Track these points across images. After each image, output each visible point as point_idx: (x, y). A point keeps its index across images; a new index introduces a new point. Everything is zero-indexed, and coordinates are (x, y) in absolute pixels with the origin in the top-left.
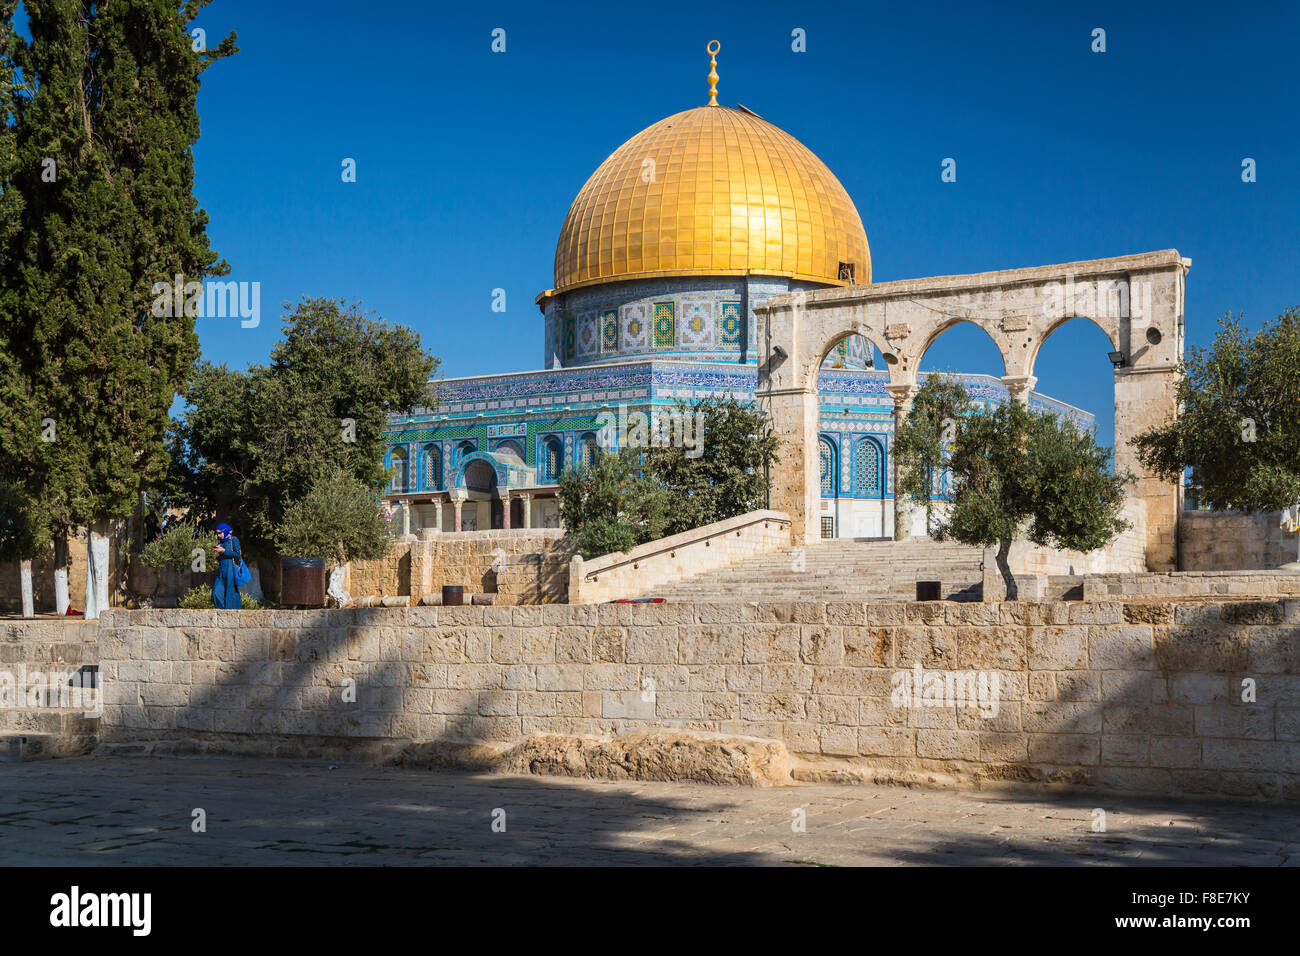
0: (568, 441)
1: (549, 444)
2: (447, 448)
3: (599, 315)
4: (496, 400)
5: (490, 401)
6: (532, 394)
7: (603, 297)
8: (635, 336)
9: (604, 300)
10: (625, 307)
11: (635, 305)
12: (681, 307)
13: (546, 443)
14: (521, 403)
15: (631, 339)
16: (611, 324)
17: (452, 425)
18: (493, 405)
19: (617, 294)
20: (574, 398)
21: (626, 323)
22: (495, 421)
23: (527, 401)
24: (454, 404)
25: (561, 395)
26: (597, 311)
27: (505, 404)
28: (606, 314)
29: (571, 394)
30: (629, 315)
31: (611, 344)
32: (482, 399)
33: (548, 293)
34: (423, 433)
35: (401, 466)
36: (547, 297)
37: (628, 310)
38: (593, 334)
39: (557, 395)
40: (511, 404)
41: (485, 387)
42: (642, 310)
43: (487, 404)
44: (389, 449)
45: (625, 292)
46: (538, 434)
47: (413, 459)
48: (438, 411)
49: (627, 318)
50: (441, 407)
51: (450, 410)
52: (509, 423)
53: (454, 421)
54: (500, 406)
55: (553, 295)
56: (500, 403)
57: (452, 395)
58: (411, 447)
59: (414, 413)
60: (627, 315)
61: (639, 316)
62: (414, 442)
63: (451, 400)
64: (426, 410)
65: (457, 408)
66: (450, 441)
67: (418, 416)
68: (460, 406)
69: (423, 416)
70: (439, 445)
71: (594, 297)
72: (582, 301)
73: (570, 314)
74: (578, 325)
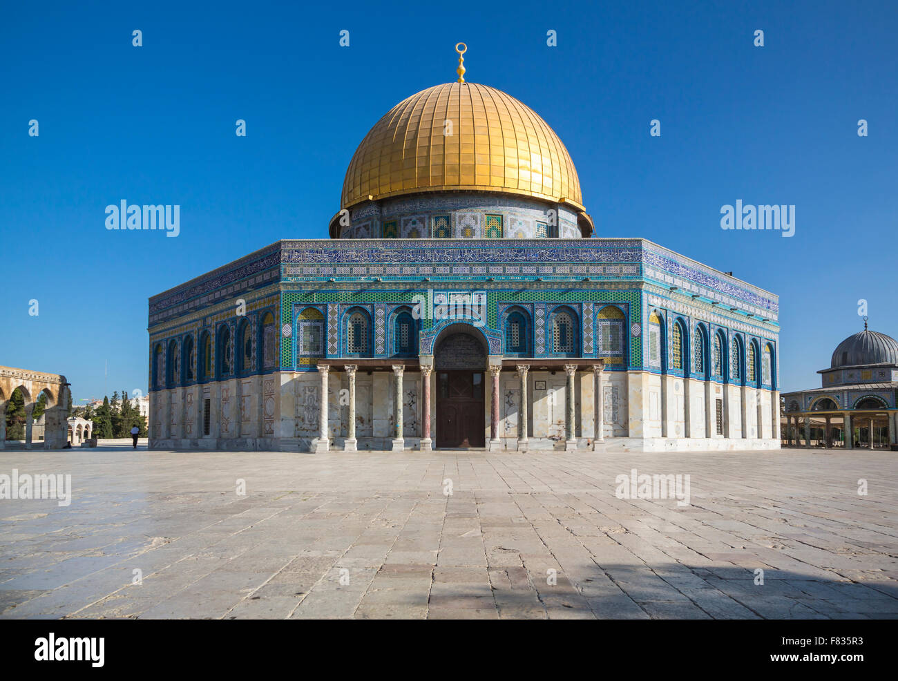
0: (539, 313)
1: (510, 316)
2: (380, 312)
3: (429, 219)
4: (448, 265)
5: (438, 265)
6: (494, 262)
7: (435, 204)
9: (435, 207)
10: (458, 214)
11: (468, 213)
12: (508, 220)
13: (508, 315)
14: (479, 270)
16: (442, 228)
17: (387, 287)
18: (442, 270)
19: (449, 203)
20: (548, 269)
21: (459, 228)
22: (446, 286)
23: (488, 269)
24: (391, 265)
25: (531, 265)
26: (427, 216)
27: (457, 270)
28: (437, 219)
29: (544, 265)
32: (428, 263)
33: (371, 197)
34: (346, 294)
36: (369, 200)
37: (461, 217)
38: (422, 235)
39: (525, 265)
40: (467, 270)
41: (432, 250)
42: (475, 218)
43: (434, 269)
44: (297, 310)
45: (458, 202)
46: (500, 304)
47: (333, 322)
48: (368, 272)
49: (460, 223)
50: (373, 268)
51: (385, 272)
52: (464, 290)
53: (390, 283)
54: (451, 271)
55: (375, 199)
56: (451, 269)
57: (387, 256)
58: (330, 308)
59: (335, 272)
60: (460, 221)
61: (472, 223)
62: (334, 303)
63: (386, 261)
64: (351, 269)
65: (395, 270)
66: (384, 306)
67: (341, 275)
68: (398, 269)
69: (348, 275)
70: (368, 308)
71: (424, 204)
72: (408, 207)
73: (390, 218)
74: (402, 227)
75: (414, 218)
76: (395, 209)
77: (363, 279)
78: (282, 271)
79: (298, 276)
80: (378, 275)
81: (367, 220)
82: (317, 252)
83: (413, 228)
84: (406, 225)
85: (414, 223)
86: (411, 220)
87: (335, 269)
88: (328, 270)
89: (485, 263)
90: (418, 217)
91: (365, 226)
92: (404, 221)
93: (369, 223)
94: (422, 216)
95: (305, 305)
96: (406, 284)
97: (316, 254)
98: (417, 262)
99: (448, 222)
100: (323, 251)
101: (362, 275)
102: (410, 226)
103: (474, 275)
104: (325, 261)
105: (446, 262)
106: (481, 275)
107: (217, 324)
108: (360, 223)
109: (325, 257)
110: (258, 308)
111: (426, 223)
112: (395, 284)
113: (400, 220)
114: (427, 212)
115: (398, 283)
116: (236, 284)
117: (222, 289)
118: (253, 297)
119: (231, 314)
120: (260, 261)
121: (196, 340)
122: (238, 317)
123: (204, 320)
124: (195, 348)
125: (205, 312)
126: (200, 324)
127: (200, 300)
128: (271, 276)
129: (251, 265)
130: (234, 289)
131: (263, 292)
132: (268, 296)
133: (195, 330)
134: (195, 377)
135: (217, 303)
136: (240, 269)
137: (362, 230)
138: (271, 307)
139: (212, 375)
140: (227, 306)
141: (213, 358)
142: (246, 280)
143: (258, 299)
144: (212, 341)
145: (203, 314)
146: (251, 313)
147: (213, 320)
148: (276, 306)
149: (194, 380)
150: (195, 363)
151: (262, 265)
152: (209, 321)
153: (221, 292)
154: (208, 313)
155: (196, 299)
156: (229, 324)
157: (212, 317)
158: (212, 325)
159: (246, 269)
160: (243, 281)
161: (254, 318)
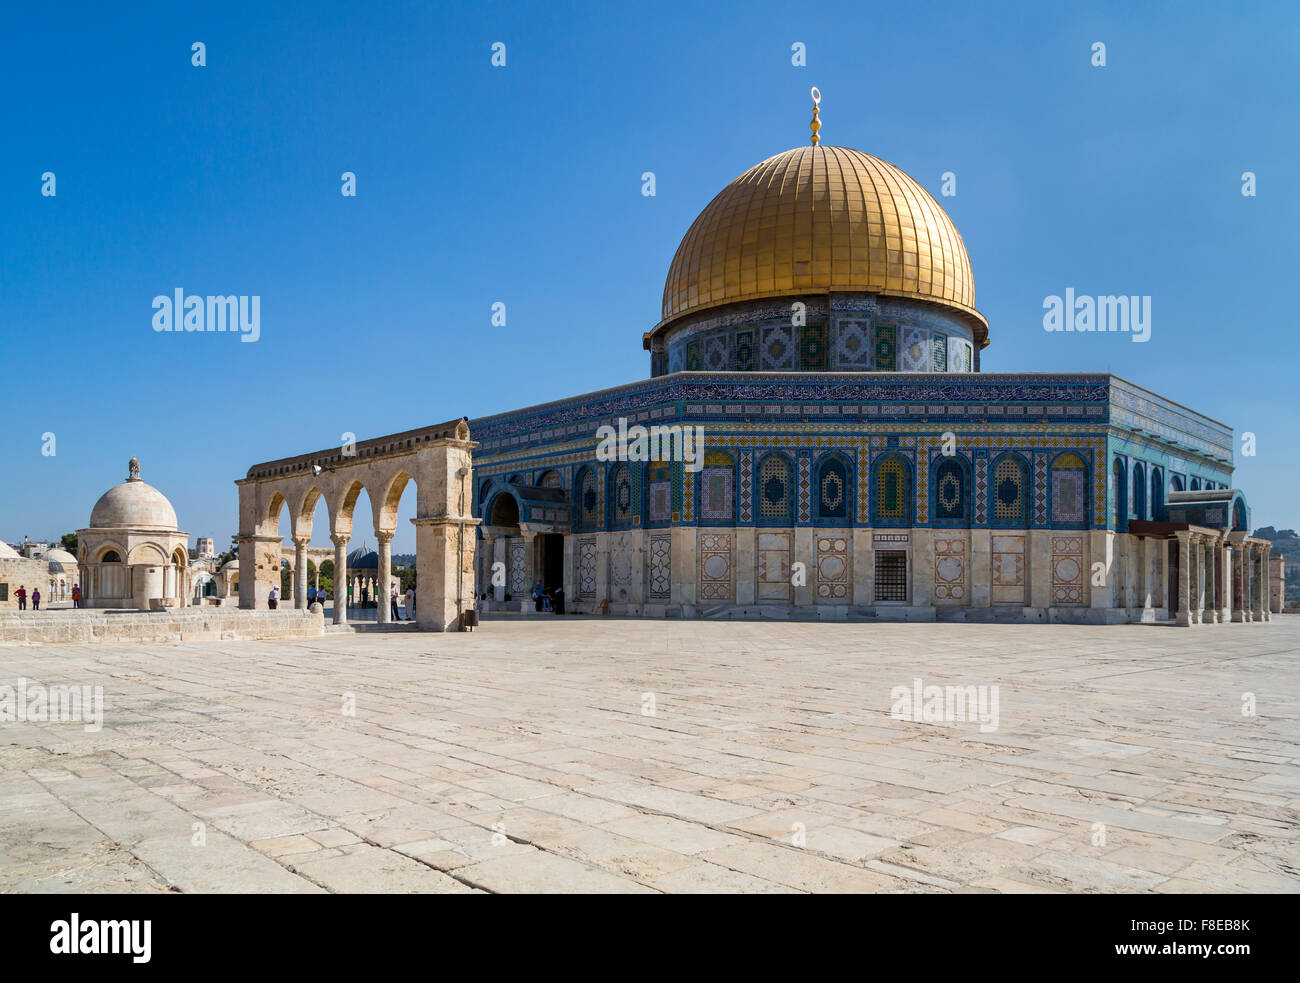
2: (1148, 472)
3: (930, 336)
5: (1172, 429)
7: (935, 319)
9: (935, 323)
10: (952, 337)
11: (958, 339)
16: (939, 350)
19: (950, 322)
21: (952, 355)
26: (928, 331)
28: (938, 338)
32: (1169, 425)
34: (1138, 450)
37: (954, 342)
38: (924, 353)
40: (1181, 437)
42: (961, 346)
43: (1171, 432)
45: (953, 323)
47: (1130, 477)
48: (1146, 426)
50: (1148, 422)
52: (1179, 458)
56: (1177, 434)
58: (1129, 462)
59: (1133, 421)
60: (953, 346)
62: (1131, 456)
63: (1154, 417)
64: (1140, 420)
66: (1150, 465)
67: (1136, 425)
68: (1158, 426)
70: (1143, 466)
71: (925, 315)
72: (909, 314)
73: (884, 320)
74: (903, 336)
75: (917, 330)
76: (893, 311)
78: (1111, 411)
79: (1118, 418)
81: (863, 316)
82: (1126, 395)
83: (914, 343)
85: (916, 336)
86: (912, 331)
88: (1130, 418)
89: (1189, 433)
90: (920, 329)
91: (859, 324)
92: (906, 330)
93: (867, 321)
94: (924, 330)
95: (1117, 455)
99: (945, 346)
102: (911, 339)
104: (1129, 407)
107: (931, 450)
108: (848, 316)
110: (1050, 445)
111: (928, 341)
112: (1158, 443)
113: (899, 328)
114: (929, 327)
116: (991, 404)
117: (950, 404)
118: (1041, 430)
119: (977, 442)
120: (1055, 388)
121: (864, 463)
122: (995, 449)
123: (893, 438)
124: (863, 475)
125: (898, 428)
126: (876, 442)
127: (880, 408)
128: (1085, 411)
129: (1034, 388)
130: (986, 411)
131: (1066, 428)
132: (1077, 435)
133: (860, 449)
134: (863, 517)
135: (938, 421)
136: (1003, 387)
137: (853, 327)
138: (1081, 449)
139: (922, 519)
140: (965, 430)
141: (922, 496)
142: (1020, 405)
143: (1052, 435)
144: (918, 472)
145: (890, 430)
146: (1032, 450)
147: (922, 442)
148: (1096, 451)
149: (859, 521)
150: (863, 497)
151: (1061, 394)
152: (909, 442)
153: (946, 408)
154: (907, 430)
155: (867, 404)
156: (969, 455)
157: (919, 438)
158: (919, 449)
159: (1019, 391)
160: (1013, 405)
161: (1041, 457)
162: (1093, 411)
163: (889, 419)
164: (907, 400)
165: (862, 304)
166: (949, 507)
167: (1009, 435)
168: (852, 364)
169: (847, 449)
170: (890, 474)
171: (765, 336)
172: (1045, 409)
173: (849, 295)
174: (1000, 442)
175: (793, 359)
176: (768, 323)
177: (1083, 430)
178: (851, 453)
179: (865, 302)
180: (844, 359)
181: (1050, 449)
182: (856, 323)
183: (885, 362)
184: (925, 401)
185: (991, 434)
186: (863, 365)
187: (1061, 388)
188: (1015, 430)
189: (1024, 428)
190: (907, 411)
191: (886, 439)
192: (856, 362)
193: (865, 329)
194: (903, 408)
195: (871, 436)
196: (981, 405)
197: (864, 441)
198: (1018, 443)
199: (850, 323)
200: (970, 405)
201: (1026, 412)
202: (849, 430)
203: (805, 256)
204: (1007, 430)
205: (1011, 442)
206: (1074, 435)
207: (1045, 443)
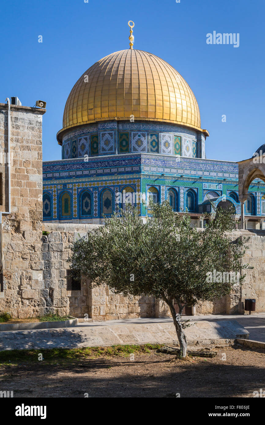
2: (182, 191)
3: (148, 135)
5: (205, 171)
7: (151, 127)
8: (167, 148)
9: (151, 129)
10: (162, 134)
11: (167, 134)
14: (220, 175)
15: (165, 149)
16: (154, 140)
18: (206, 173)
19: (158, 128)
21: (163, 142)
22: (207, 181)
23: (223, 174)
24: (187, 169)
26: (146, 133)
27: (212, 174)
28: (152, 135)
30: (164, 138)
31: (155, 149)
32: (201, 170)
33: (116, 118)
34: (169, 182)
35: (152, 197)
36: (115, 120)
37: (164, 136)
38: (144, 143)
40: (215, 174)
41: (202, 164)
42: (170, 137)
43: (203, 173)
44: (147, 187)
45: (162, 127)
46: (228, 190)
47: (163, 194)
48: (177, 172)
49: (163, 139)
50: (179, 170)
51: (184, 172)
52: (214, 183)
53: (187, 178)
54: (210, 174)
55: (118, 120)
56: (210, 173)
57: (185, 165)
58: (162, 188)
59: (164, 171)
60: (163, 138)
61: (168, 139)
62: (163, 185)
63: (184, 167)
64: (171, 170)
65: (187, 172)
66: (183, 188)
67: (166, 172)
68: (189, 171)
69: (169, 173)
70: (177, 189)
71: (145, 126)
72: (135, 126)
73: (124, 131)
74: (132, 137)
75: (139, 133)
76: (127, 127)
77: (175, 176)
78: (142, 168)
79: (149, 171)
80: (181, 174)
81: (111, 130)
82: (156, 160)
83: (139, 139)
84: (134, 136)
85: (139, 136)
86: (137, 134)
87: (164, 169)
88: (161, 170)
89: (222, 172)
90: (141, 133)
91: (109, 134)
92: (133, 134)
93: (113, 132)
94: (144, 133)
95: (151, 185)
96: (193, 179)
97: (156, 161)
98: (196, 169)
99: (158, 138)
100: (159, 160)
101: (175, 173)
102: (137, 137)
103: (218, 177)
104: (160, 165)
105: (207, 170)
106: (221, 177)
107: (78, 189)
108: (105, 131)
109: (159, 163)
110: (120, 184)
111: (146, 137)
112: (188, 178)
113: (131, 133)
114: (147, 131)
115: (190, 178)
116: (98, 169)
117: (84, 170)
118: (116, 178)
119: (94, 184)
120: (121, 161)
121: (55, 195)
122: (100, 187)
123: (65, 185)
124: (55, 200)
125: (66, 181)
126: (59, 187)
127: (60, 174)
128: (132, 169)
129: (114, 161)
130: (96, 172)
131: (125, 177)
132: (130, 179)
133: (53, 190)
134: (55, 216)
135: (80, 177)
136: (103, 162)
137: (107, 135)
138: (132, 184)
139: (75, 216)
140: (89, 180)
141: (75, 207)
142: (109, 168)
143: (121, 179)
144: (74, 197)
145: (63, 182)
146: (113, 186)
147: (75, 186)
148: (137, 185)
149: (54, 218)
150: (55, 208)
151: (123, 163)
152: (70, 186)
153: (83, 172)
154: (69, 182)
155: (55, 173)
156: (91, 189)
157: (74, 184)
158: (74, 188)
159: (108, 163)
160: (106, 169)
161: (117, 188)
162: (135, 169)
163: (63, 178)
164: (69, 170)
165: (110, 125)
166: (87, 210)
167: (105, 181)
168: (107, 152)
169: (50, 190)
170: (66, 199)
171: (79, 142)
172: (118, 169)
173: (105, 122)
174: (102, 184)
175: (88, 151)
176: (80, 136)
177: (131, 177)
178: (51, 192)
179: (112, 124)
180: (104, 149)
181: (120, 185)
182: (108, 133)
183: (124, 149)
184: (75, 170)
185: (98, 181)
186: (111, 151)
187: (124, 160)
188: (107, 179)
189: (110, 178)
190: (69, 174)
191: (62, 186)
192: (108, 150)
193: (112, 136)
194: (68, 173)
195: (57, 185)
196: (95, 169)
197: (55, 187)
198: (109, 184)
199: (106, 134)
200: (91, 170)
201: (111, 171)
202: (49, 183)
203: (91, 106)
204: (104, 179)
205: (106, 183)
206: (128, 179)
207: (118, 183)
